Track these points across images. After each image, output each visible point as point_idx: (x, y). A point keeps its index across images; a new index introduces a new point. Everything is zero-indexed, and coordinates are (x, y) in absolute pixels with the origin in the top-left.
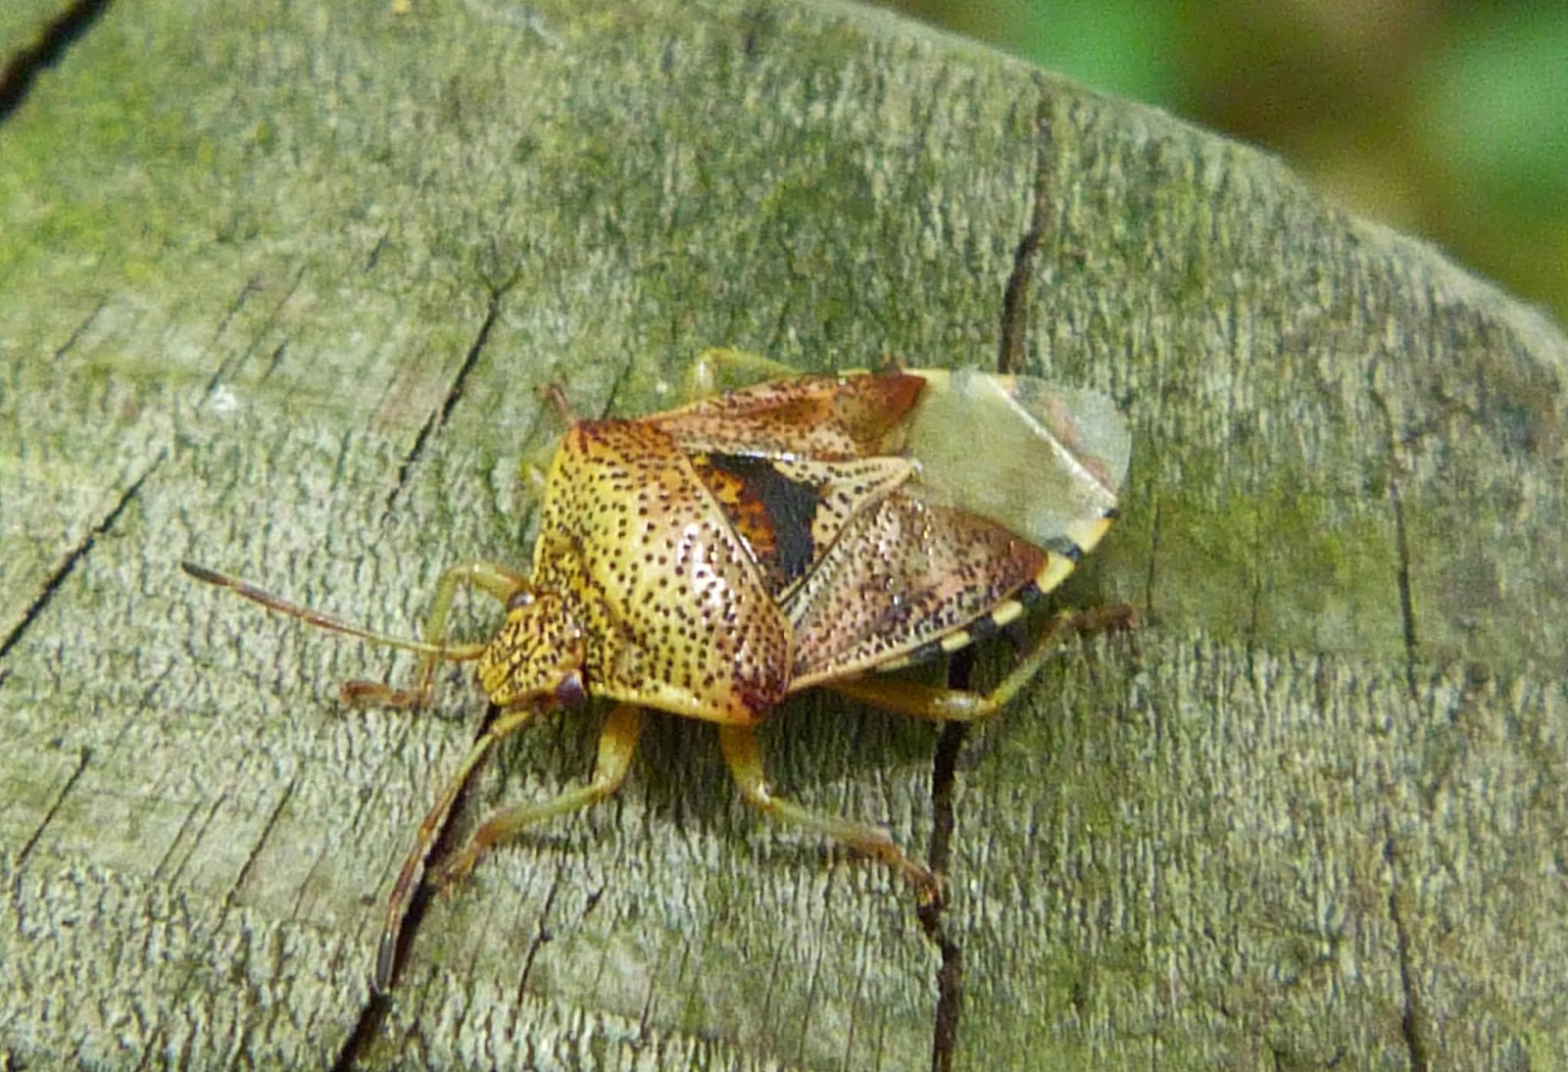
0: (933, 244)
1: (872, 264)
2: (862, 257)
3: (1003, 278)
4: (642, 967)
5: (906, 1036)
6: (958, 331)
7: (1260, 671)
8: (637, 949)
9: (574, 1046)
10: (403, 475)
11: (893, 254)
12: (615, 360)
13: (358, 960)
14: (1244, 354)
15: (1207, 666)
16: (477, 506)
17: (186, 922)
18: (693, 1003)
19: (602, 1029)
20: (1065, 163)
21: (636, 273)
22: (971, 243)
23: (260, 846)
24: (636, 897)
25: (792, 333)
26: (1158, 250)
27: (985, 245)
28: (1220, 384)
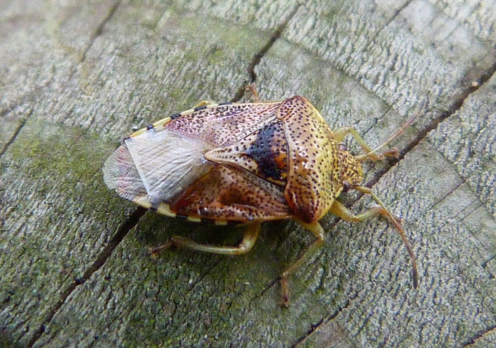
0: (117, 295)
1: (147, 296)
2: (147, 302)
3: (99, 271)
4: (352, 98)
5: (278, 53)
6: (130, 256)
7: (88, 122)
8: (350, 104)
9: (383, 83)
10: (347, 304)
11: (135, 297)
12: (256, 307)
13: (436, 138)
14: (23, 220)
15: (107, 127)
16: (330, 275)
17: (480, 181)
18: (340, 84)
19: (372, 86)
20: (44, 311)
21: (230, 338)
22: (103, 289)
23: (448, 194)
24: (344, 118)
25: (191, 281)
26: (31, 264)
27: (97, 288)
28: (40, 211)
